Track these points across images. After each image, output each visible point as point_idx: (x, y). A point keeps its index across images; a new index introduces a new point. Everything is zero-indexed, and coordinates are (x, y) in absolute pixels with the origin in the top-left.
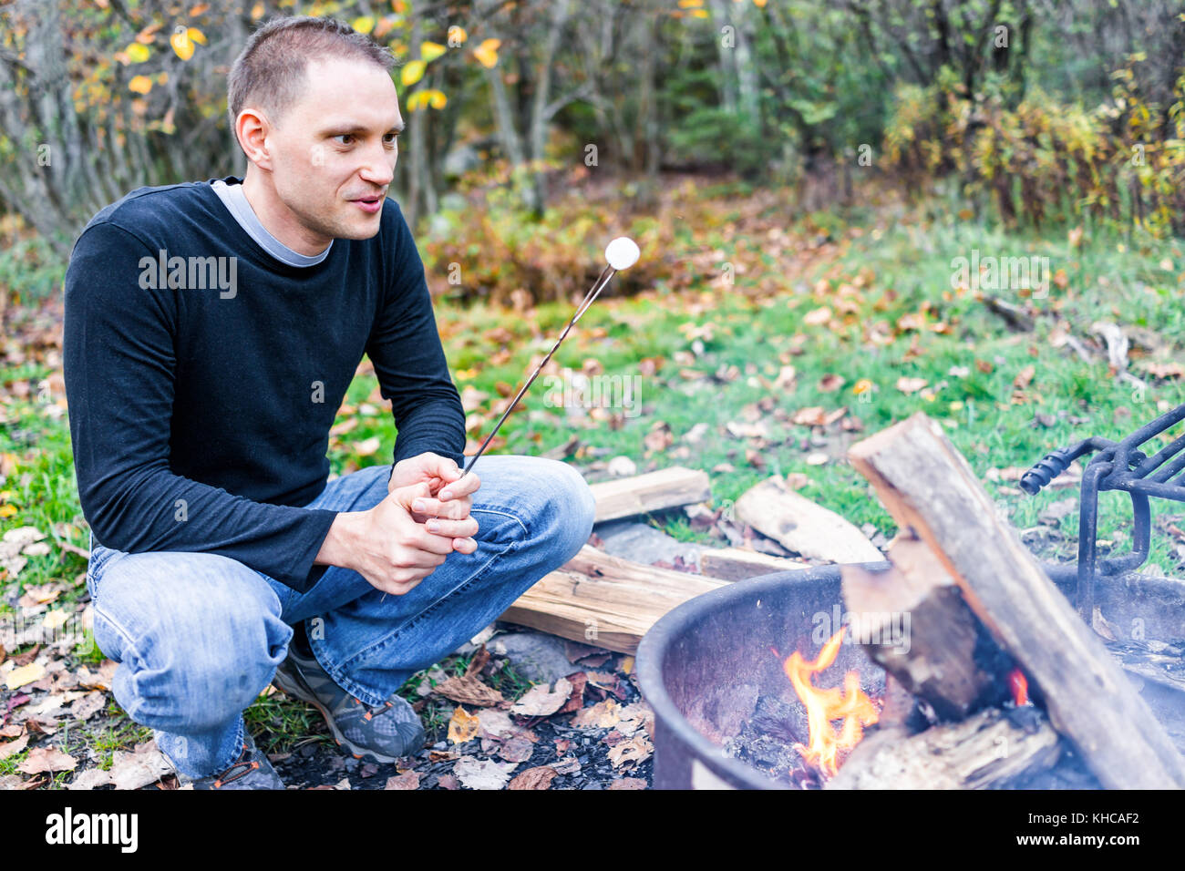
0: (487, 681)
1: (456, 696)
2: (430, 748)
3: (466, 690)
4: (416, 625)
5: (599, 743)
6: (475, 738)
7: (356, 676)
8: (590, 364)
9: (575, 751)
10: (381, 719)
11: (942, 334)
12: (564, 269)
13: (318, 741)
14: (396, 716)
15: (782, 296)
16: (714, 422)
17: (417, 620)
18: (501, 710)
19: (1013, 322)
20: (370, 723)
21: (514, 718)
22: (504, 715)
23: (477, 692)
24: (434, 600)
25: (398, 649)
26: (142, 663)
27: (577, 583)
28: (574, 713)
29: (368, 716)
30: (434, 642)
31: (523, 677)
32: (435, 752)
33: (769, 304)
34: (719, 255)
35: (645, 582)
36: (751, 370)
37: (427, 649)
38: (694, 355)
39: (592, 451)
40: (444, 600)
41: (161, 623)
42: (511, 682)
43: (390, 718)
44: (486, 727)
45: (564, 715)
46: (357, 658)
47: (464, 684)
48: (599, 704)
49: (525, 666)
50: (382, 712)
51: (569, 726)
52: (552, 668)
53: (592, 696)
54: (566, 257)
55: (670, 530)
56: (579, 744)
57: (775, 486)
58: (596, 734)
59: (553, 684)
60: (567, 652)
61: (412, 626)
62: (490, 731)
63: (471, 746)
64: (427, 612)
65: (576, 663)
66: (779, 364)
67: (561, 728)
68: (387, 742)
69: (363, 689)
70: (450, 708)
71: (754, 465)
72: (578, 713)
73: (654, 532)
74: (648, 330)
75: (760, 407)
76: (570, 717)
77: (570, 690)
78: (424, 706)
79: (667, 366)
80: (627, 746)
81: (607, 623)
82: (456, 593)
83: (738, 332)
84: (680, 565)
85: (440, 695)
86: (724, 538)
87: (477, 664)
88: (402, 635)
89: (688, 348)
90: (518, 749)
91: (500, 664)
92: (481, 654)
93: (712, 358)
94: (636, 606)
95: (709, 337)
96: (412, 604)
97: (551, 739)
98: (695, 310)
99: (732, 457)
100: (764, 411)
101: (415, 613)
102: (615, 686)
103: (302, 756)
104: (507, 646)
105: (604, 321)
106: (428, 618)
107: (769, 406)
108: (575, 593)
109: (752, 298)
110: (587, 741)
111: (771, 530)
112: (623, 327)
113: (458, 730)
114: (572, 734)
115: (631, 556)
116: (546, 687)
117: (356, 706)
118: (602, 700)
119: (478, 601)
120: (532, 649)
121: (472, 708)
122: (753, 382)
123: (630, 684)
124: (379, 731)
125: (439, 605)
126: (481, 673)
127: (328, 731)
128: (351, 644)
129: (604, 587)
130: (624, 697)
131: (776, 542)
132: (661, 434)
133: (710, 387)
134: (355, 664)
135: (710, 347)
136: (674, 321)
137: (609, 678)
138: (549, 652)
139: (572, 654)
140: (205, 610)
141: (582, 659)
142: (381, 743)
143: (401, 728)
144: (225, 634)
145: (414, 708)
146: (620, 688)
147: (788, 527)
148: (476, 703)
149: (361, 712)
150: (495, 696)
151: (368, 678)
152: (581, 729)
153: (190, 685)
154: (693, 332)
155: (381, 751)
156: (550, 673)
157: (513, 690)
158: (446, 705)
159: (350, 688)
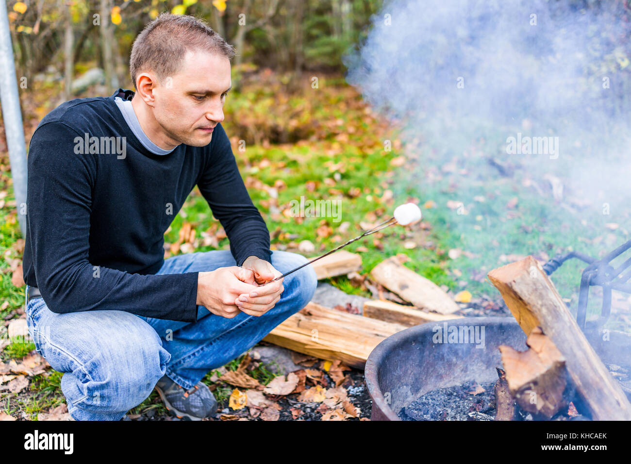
0: (249, 373)
1: (233, 382)
2: (220, 412)
3: (238, 379)
4: (214, 344)
5: (316, 411)
6: (245, 407)
7: (178, 372)
8: (279, 183)
9: (303, 416)
10: (193, 396)
11: (465, 176)
12: (259, 127)
13: (156, 408)
14: (201, 395)
15: (377, 148)
16: (351, 221)
17: (215, 341)
18: (258, 390)
19: (502, 172)
20: (188, 399)
21: (267, 396)
22: (260, 393)
23: (244, 380)
24: (226, 330)
25: (203, 357)
26: (88, 377)
27: (300, 320)
28: (299, 394)
29: (186, 395)
30: (224, 353)
31: (269, 371)
32: (224, 415)
33: (370, 152)
34: (340, 122)
35: (336, 320)
36: (367, 192)
37: (220, 357)
38: (335, 181)
39: (288, 236)
40: (232, 331)
41: (102, 354)
42: (263, 375)
43: (198, 396)
44: (250, 400)
45: (295, 395)
46: (180, 362)
47: (237, 375)
48: (313, 388)
49: (270, 365)
50: (193, 392)
51: (297, 400)
52: (285, 367)
53: (309, 383)
54: (260, 120)
55: (342, 287)
56: (304, 411)
57: (393, 262)
58: (313, 406)
59: (287, 376)
60: (293, 358)
61: (211, 344)
62: (254, 403)
63: (244, 412)
64: (221, 336)
65: (299, 364)
66: (383, 190)
67: (293, 402)
68: (197, 410)
69: (182, 379)
70: (229, 389)
71: (378, 248)
72: (302, 393)
73: (333, 288)
74: (308, 165)
75: (376, 214)
76: (297, 395)
77: (297, 380)
78: (215, 387)
79: (322, 187)
80: (332, 414)
81: (317, 343)
82: (239, 327)
83: (358, 168)
84: (349, 309)
85: (223, 381)
86: (368, 291)
87: (244, 364)
88: (206, 349)
89: (331, 176)
90: (271, 414)
91: (257, 365)
92: (246, 359)
93: (345, 184)
94: (333, 334)
95: (343, 171)
96: (213, 332)
97: (288, 408)
98: (330, 154)
99: (365, 243)
100: (378, 216)
101: (214, 336)
102: (320, 377)
103: (147, 417)
104: (260, 354)
105: (284, 158)
106: (221, 340)
107: (380, 213)
108: (298, 326)
109: (361, 148)
110: (308, 410)
111: (394, 287)
112: (294, 162)
113: (235, 402)
114: (299, 405)
115: (323, 302)
116: (283, 377)
117: (179, 389)
118: (314, 385)
119: (250, 331)
120: (274, 356)
121: (242, 389)
122: (369, 198)
123: (329, 377)
124: (193, 404)
125: (228, 333)
126: (247, 369)
127: (162, 402)
128: (176, 354)
129: (315, 323)
130: (326, 384)
131: (397, 295)
132: (325, 228)
133: (346, 200)
134: (179, 365)
135: (344, 176)
136: (322, 160)
137: (317, 373)
138: (282, 358)
139: (296, 359)
140: (128, 347)
141: (302, 362)
142: (194, 410)
143: (204, 401)
144: (139, 360)
145: (210, 388)
146: (324, 379)
147: (404, 287)
148: (244, 386)
149: (182, 392)
150: (254, 382)
151: (185, 373)
152: (304, 402)
153: (119, 390)
154: (333, 167)
155: (194, 415)
156: (284, 369)
157: (264, 379)
158: (227, 387)
159: (175, 378)
